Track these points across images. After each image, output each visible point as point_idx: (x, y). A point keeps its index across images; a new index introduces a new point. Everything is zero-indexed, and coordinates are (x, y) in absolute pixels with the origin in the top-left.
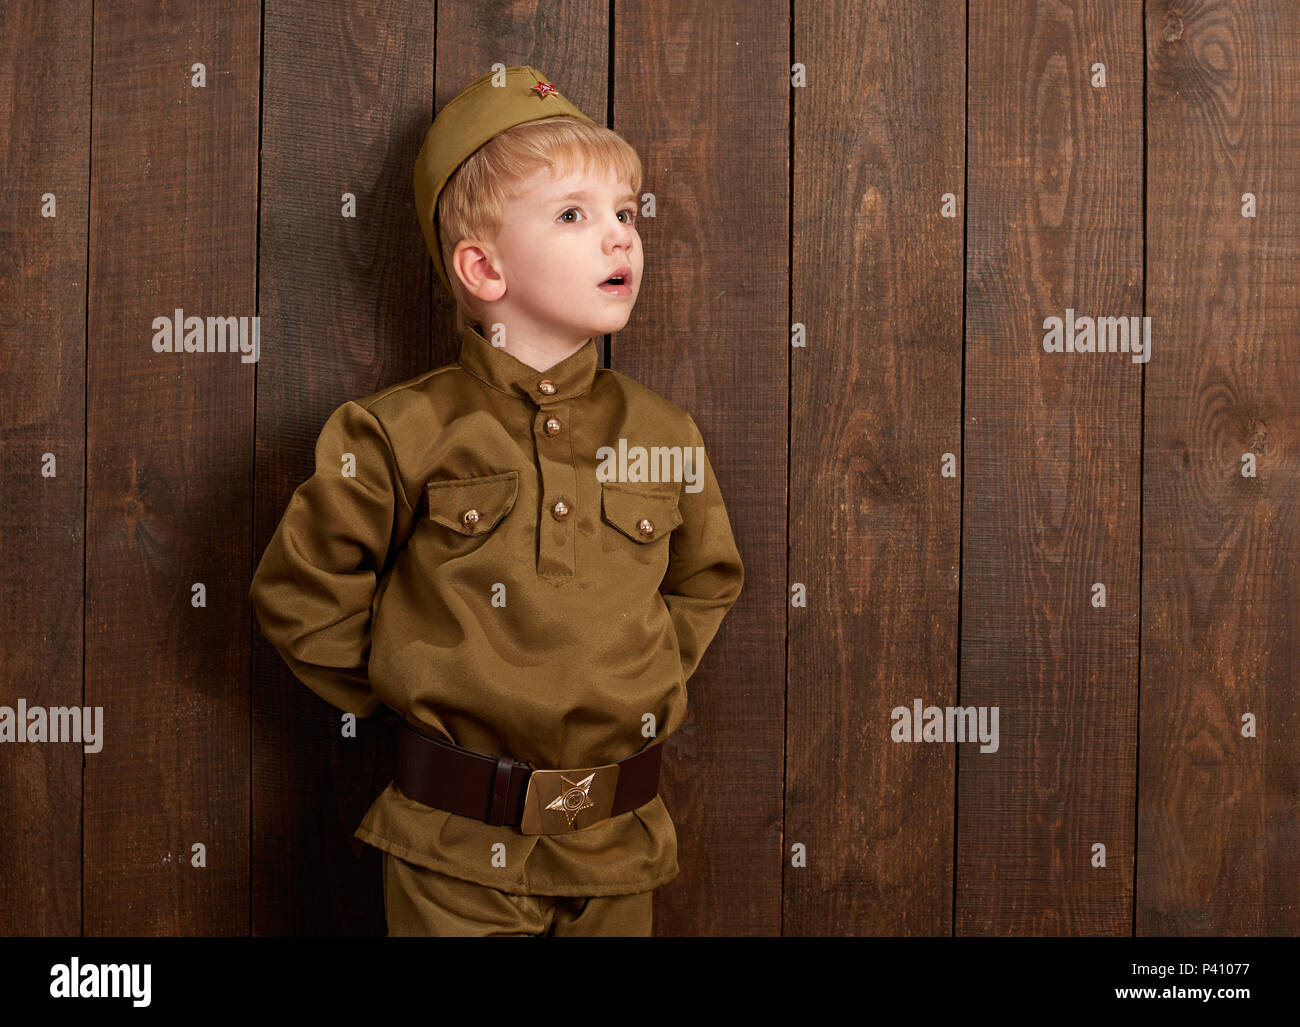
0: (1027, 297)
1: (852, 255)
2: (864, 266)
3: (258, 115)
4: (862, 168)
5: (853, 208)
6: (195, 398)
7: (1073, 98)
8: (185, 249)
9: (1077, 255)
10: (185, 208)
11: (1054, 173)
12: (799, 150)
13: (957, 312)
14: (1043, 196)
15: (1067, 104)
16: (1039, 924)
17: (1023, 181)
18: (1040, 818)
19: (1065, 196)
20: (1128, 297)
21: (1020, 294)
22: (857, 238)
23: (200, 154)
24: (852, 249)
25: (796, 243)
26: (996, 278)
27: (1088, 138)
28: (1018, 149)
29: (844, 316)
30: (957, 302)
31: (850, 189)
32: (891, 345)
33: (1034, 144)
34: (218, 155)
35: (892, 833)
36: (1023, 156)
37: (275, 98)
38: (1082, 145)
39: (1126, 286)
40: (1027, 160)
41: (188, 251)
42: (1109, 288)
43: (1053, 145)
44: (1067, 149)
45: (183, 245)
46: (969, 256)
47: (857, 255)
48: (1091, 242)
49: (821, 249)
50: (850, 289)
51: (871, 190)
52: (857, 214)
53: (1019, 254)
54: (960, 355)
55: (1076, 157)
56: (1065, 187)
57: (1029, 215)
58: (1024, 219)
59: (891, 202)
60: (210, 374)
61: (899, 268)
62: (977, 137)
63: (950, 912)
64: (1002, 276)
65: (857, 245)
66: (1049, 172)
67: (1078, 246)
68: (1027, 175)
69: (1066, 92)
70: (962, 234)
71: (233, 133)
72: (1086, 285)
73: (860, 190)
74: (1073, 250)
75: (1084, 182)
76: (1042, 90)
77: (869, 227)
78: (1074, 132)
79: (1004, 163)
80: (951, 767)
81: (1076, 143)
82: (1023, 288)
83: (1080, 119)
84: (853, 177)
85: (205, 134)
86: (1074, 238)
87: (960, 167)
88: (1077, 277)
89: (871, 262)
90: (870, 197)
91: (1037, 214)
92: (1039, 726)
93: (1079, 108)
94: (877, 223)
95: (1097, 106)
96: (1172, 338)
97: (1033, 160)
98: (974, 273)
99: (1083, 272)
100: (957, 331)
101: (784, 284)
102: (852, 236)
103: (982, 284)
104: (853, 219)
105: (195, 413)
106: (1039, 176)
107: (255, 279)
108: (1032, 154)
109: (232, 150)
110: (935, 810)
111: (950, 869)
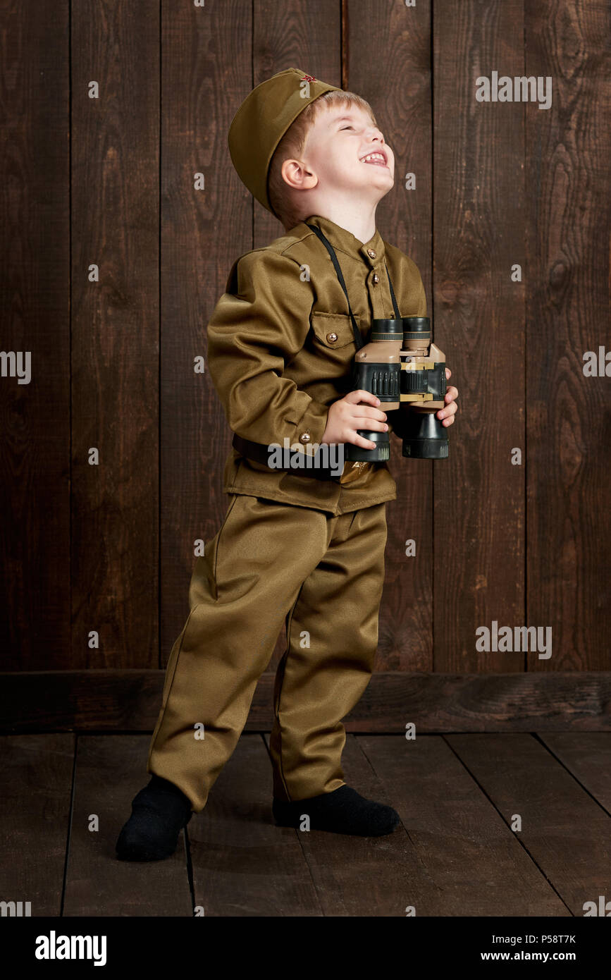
0: (193, 203)
1: (102, 183)
2: (108, 188)
4: (107, 138)
5: (103, 159)
7: (216, 100)
9: (219, 181)
11: (206, 139)
12: (74, 128)
13: (156, 211)
14: (200, 151)
15: (213, 103)
16: (204, 526)
17: (190, 143)
18: (203, 472)
19: (212, 152)
20: (245, 203)
21: (188, 201)
22: (105, 173)
24: (102, 180)
25: (73, 176)
26: (177, 193)
27: (224, 120)
28: (187, 127)
29: (98, 214)
30: (156, 205)
31: (101, 148)
32: (123, 228)
33: (196, 124)
35: (127, 480)
36: (190, 130)
38: (221, 124)
39: (244, 196)
40: (192, 132)
42: (235, 198)
43: (206, 124)
44: (213, 127)
46: (162, 182)
47: (104, 182)
48: (226, 174)
49: (86, 179)
50: (101, 199)
51: (111, 149)
52: (104, 161)
53: (188, 181)
54: (158, 233)
55: (218, 130)
56: (212, 146)
57: (194, 160)
58: (191, 162)
59: (122, 155)
61: (126, 189)
62: (166, 121)
63: (158, 521)
64: (179, 193)
65: (104, 178)
66: (203, 138)
67: (219, 177)
68: (192, 140)
69: (212, 97)
70: (158, 170)
72: (223, 196)
73: (106, 149)
74: (216, 178)
75: (222, 143)
76: (199, 97)
77: (110, 167)
78: (217, 118)
79: (181, 134)
80: (157, 445)
81: (217, 123)
82: (190, 198)
83: (220, 111)
84: (102, 142)
86: (217, 172)
87: (157, 136)
88: (218, 192)
89: (111, 186)
90: (111, 152)
91: (197, 160)
92: (202, 425)
93: (219, 105)
94: (114, 166)
95: (229, 104)
96: (267, 224)
97: (195, 132)
98: (165, 191)
99: (221, 190)
100: (156, 220)
101: (67, 197)
102: (102, 172)
103: (169, 197)
104: (102, 164)
106: (198, 141)
108: (195, 129)
110: (148, 468)
111: (157, 499)
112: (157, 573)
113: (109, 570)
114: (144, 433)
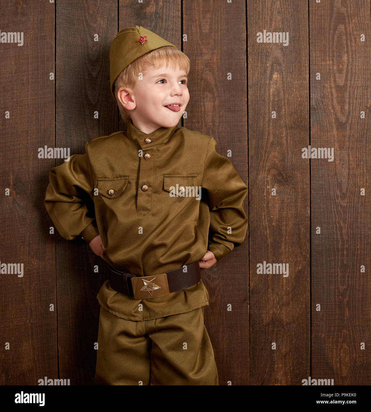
0: (332, 111)
1: (270, 97)
2: (274, 101)
3: (54, 49)
4: (272, 66)
5: (270, 80)
6: (33, 152)
7: (347, 40)
8: (29, 99)
10: (29, 84)
11: (341, 67)
12: (250, 59)
13: (307, 117)
14: (337, 75)
15: (345, 42)
16: (341, 335)
17: (330, 69)
18: (340, 297)
19: (344, 75)
20: (368, 110)
21: (329, 110)
22: (271, 91)
23: (33, 64)
24: (269, 95)
25: (249, 93)
26: (321, 104)
27: (352, 54)
28: (328, 58)
30: (307, 113)
31: (268, 73)
32: (284, 129)
33: (333, 56)
34: (40, 65)
35: (288, 304)
36: (329, 61)
37: (60, 43)
38: (350, 57)
39: (367, 106)
40: (331, 62)
41: (30, 99)
42: (361, 107)
43: (340, 57)
44: (345, 58)
45: (28, 97)
46: (311, 96)
47: (271, 97)
48: (354, 91)
49: (258, 95)
50: (269, 109)
51: (276, 73)
52: (271, 82)
53: (329, 96)
54: (309, 132)
55: (348, 61)
56: (345, 71)
57: (332, 82)
58: (330, 83)
59: (283, 77)
60: (38, 143)
61: (286, 101)
62: (313, 54)
63: (310, 332)
64: (323, 104)
65: (271, 93)
66: (339, 66)
67: (349, 92)
68: (331, 68)
69: (344, 38)
70: (308, 89)
71: (45, 56)
72: (353, 106)
73: (272, 73)
74: (348, 94)
75: (351, 69)
76: (336, 37)
77: (275, 86)
78: (347, 52)
79: (323, 63)
80: (309, 279)
81: (348, 56)
82: (330, 108)
83: (349, 47)
84: (269, 69)
85: (35, 57)
86: (348, 89)
87: (307, 65)
88: (349, 103)
89: (276, 99)
90: (275, 76)
91: (335, 81)
92: (339, 264)
93: (349, 43)
94: (278, 85)
97: (333, 62)
98: (313, 103)
99: (351, 102)
100: (307, 123)
101: (245, 107)
102: (269, 90)
103: (316, 107)
104: (270, 84)
105: (33, 158)
106: (335, 68)
107: (54, 109)
108: (333, 60)
109: (45, 62)
110: (303, 295)
111: (309, 316)
112: (309, 368)
113: (276, 366)
114: (300, 272)
